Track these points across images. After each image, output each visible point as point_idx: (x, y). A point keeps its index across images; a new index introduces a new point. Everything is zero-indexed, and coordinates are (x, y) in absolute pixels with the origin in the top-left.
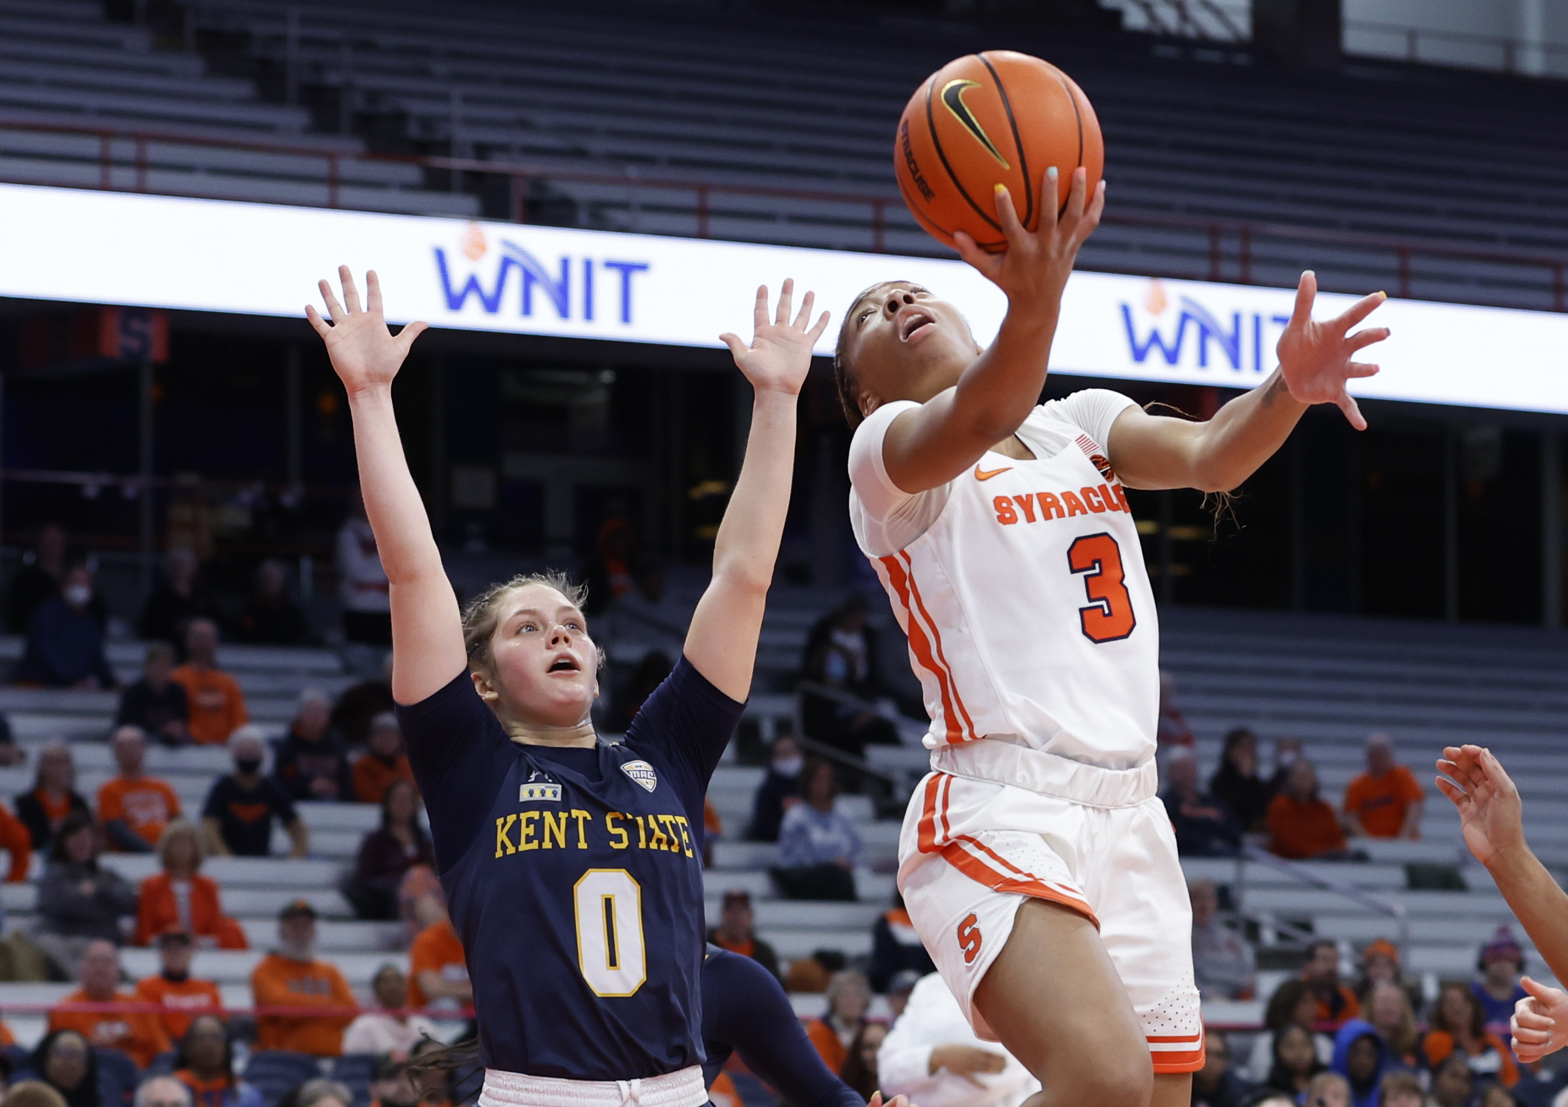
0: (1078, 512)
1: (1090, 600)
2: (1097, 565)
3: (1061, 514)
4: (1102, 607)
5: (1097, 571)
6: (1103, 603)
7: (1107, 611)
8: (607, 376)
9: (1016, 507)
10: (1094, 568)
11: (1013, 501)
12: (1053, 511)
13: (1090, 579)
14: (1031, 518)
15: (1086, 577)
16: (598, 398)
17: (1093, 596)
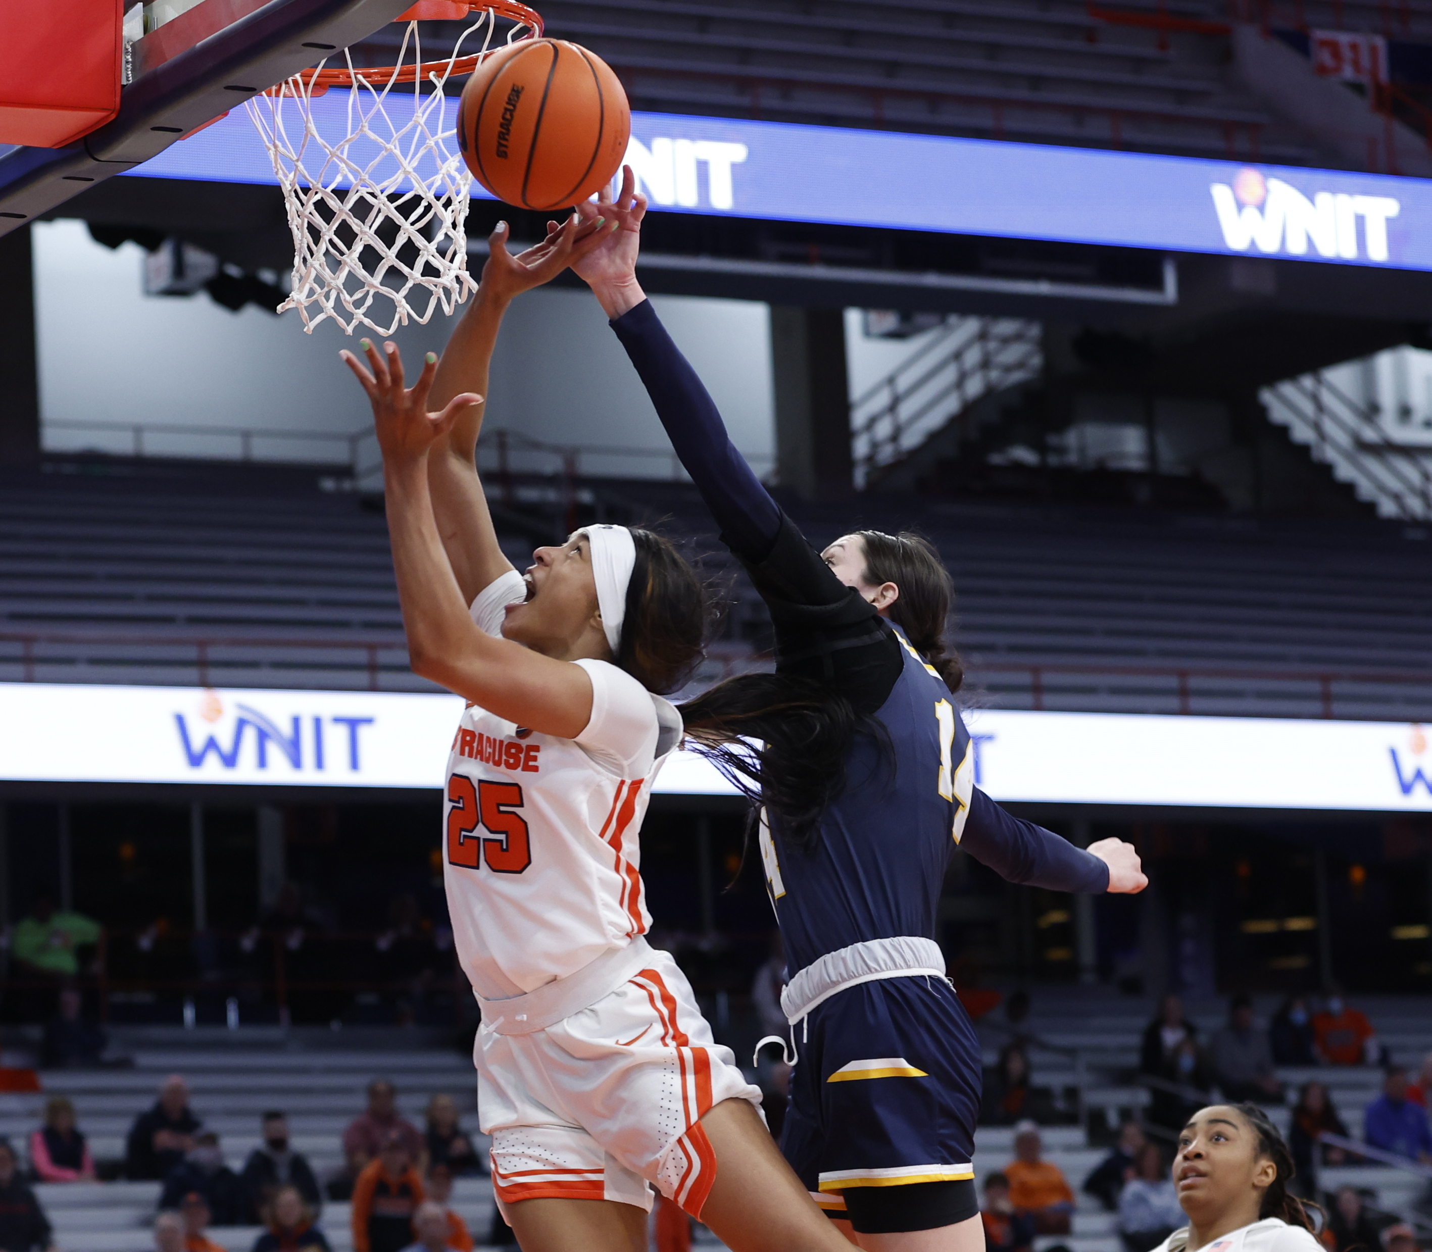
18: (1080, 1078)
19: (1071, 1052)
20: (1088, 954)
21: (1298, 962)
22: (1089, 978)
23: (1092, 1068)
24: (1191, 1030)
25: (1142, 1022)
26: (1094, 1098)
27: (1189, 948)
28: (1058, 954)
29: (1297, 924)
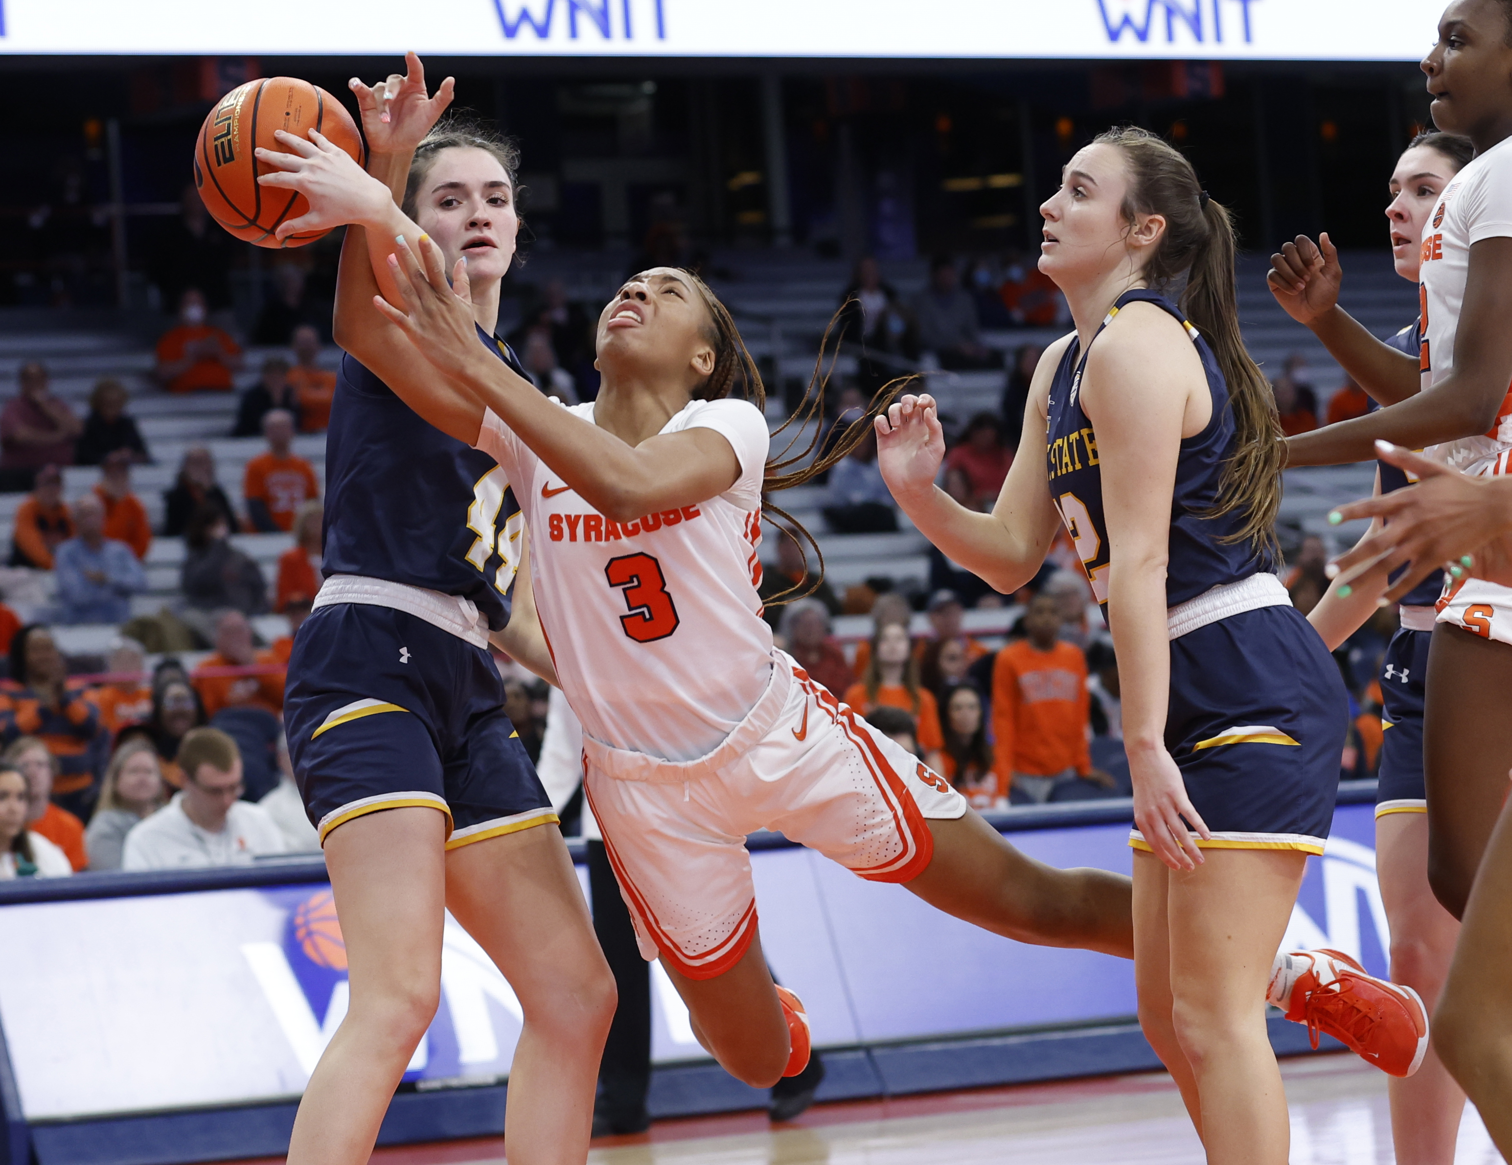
0: (612, 537)
1: (630, 609)
2: (635, 579)
3: (599, 538)
4: (643, 613)
5: (636, 583)
6: (645, 610)
7: (648, 616)
8: (648, 87)
9: (565, 525)
10: (633, 582)
11: (564, 520)
12: (593, 534)
13: (628, 592)
14: (573, 538)
15: (624, 590)
16: (642, 107)
17: (632, 606)
18: (776, 347)
19: (766, 319)
20: (781, 217)
21: (1003, 221)
22: (783, 241)
23: (788, 336)
24: (890, 294)
25: (837, 287)
26: (791, 367)
27: (887, 207)
28: (750, 217)
29: (1002, 181)
